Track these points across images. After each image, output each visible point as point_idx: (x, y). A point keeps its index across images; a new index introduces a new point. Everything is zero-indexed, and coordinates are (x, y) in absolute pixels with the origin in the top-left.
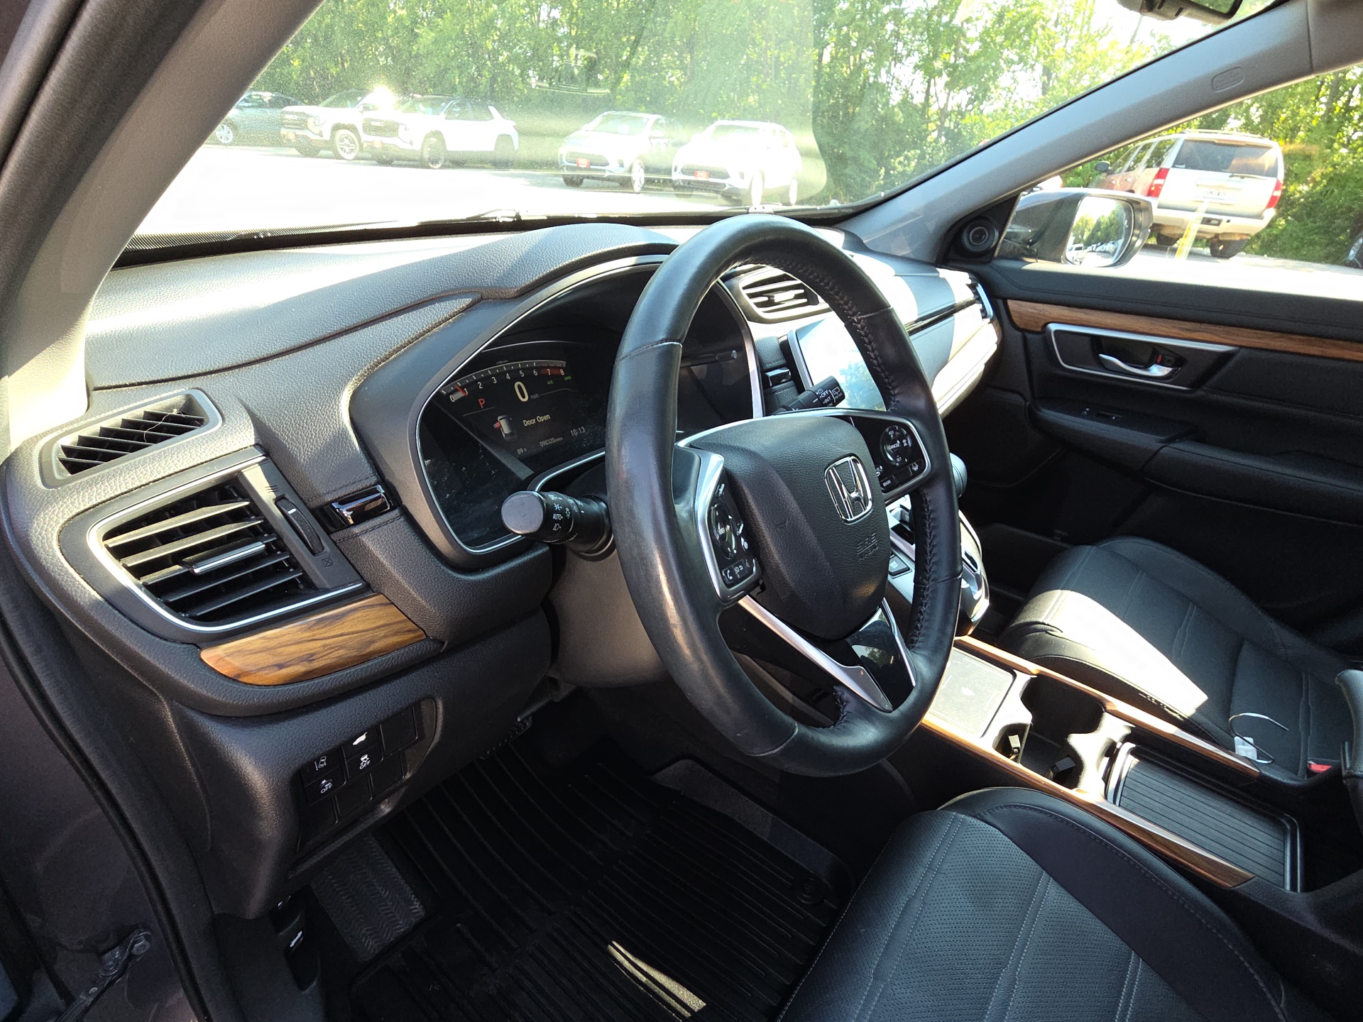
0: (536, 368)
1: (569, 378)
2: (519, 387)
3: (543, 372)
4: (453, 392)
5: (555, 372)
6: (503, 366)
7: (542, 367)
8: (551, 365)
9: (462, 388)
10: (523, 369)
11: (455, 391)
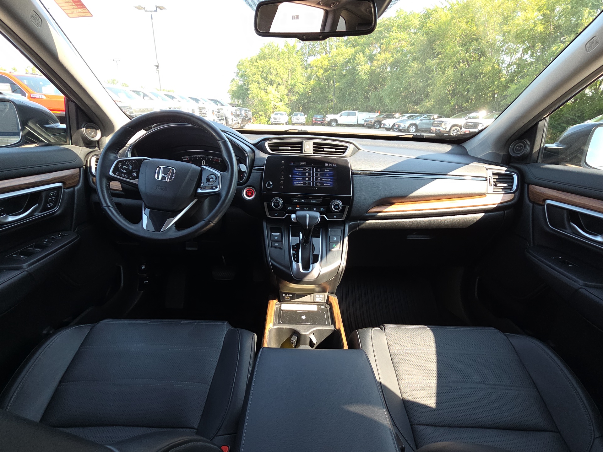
0: (211, 159)
1: (221, 163)
2: (204, 162)
3: (213, 160)
4: (184, 159)
5: (217, 161)
6: (202, 156)
7: (213, 159)
8: (217, 159)
9: (188, 158)
10: (207, 158)
11: (186, 158)
